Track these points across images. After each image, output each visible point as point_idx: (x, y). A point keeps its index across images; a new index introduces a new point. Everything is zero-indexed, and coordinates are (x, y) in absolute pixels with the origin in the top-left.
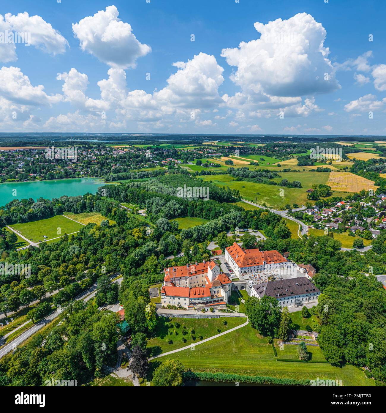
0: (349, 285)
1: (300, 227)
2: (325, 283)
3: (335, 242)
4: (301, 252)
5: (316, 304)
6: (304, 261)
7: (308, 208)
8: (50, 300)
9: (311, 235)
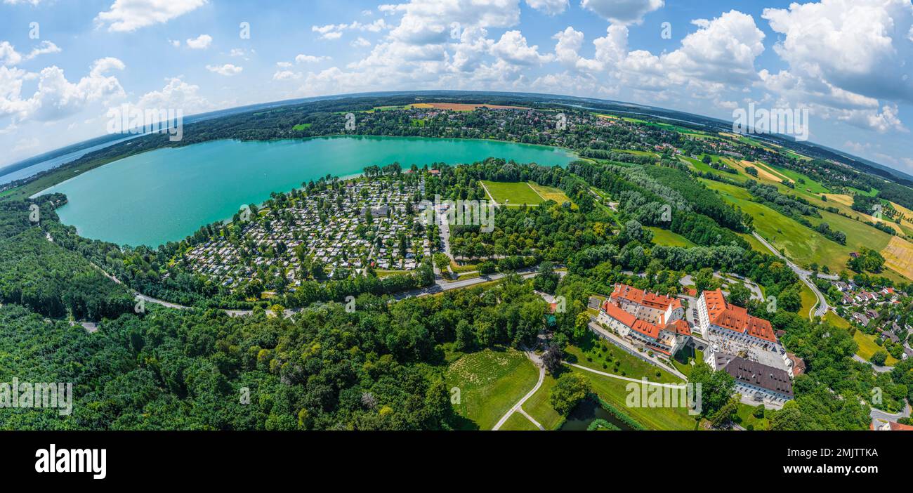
0: (834, 405)
1: (817, 303)
2: (806, 390)
3: (852, 343)
4: (802, 338)
5: (778, 409)
6: (798, 352)
7: (841, 280)
8: (496, 261)
9: (826, 320)
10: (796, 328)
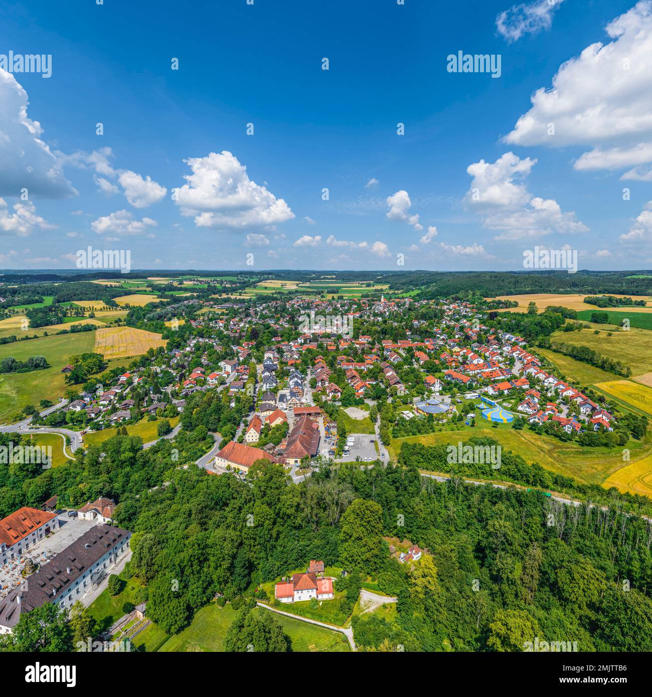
0: (169, 495)
1: (65, 439)
2: (134, 514)
3: (132, 440)
4: (80, 482)
5: (128, 559)
6: (89, 498)
9: (90, 445)
10: (65, 481)
